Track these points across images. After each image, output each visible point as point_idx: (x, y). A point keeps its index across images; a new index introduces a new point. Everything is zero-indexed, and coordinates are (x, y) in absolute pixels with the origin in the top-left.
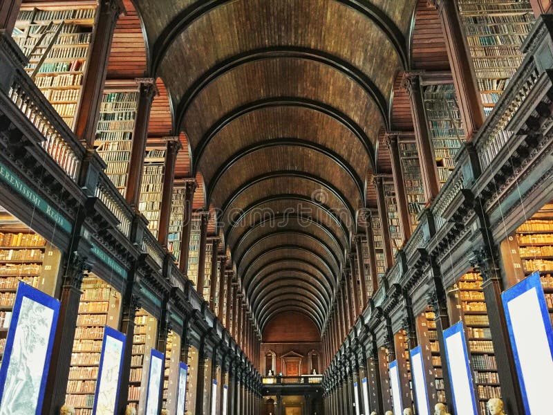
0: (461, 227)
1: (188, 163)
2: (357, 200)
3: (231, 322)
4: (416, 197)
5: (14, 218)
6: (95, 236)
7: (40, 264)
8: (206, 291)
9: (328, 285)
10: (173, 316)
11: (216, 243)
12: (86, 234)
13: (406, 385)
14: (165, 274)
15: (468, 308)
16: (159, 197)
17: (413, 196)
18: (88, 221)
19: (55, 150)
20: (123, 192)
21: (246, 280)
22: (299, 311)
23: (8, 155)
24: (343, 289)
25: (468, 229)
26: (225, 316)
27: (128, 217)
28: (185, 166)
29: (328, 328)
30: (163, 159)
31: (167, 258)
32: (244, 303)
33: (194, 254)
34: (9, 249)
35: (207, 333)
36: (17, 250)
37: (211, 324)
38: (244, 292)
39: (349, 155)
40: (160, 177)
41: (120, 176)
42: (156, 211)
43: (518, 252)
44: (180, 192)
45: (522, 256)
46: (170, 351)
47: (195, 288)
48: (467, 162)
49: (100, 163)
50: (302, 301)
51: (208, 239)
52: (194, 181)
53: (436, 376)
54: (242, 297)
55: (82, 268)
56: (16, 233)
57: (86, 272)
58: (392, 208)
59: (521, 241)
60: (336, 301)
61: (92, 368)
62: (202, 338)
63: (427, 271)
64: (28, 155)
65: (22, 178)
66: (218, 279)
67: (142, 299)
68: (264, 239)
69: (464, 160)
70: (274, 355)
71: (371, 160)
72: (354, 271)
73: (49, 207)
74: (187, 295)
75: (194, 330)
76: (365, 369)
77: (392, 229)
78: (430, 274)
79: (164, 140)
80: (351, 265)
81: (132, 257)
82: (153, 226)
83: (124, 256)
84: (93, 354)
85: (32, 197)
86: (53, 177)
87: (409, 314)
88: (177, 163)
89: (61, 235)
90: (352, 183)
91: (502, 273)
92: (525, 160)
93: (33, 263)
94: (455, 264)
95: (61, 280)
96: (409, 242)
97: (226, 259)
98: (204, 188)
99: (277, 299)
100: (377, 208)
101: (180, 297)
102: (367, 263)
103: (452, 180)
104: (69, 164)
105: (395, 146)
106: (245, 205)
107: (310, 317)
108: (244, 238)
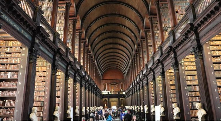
0: (187, 38)
1: (74, 11)
2: (141, 25)
3: (91, 73)
4: (166, 25)
5: (9, 35)
6: (40, 41)
7: (20, 53)
8: (82, 61)
9: (128, 58)
10: (70, 72)
11: (85, 43)
12: (37, 41)
13: (159, 96)
14: (67, 56)
15: (187, 68)
16: (63, 25)
17: (165, 25)
18: (38, 36)
19: (24, 7)
20: (50, 23)
21: (96, 57)
22: (116, 68)
23: (6, 9)
24: (134, 60)
25: (190, 38)
26: (89, 71)
27: (52, 34)
28: (73, 12)
29: (127, 74)
30: (64, 10)
31: (67, 49)
32: (95, 65)
33: (77, 47)
34: (8, 47)
35: (83, 77)
36: (11, 47)
37: (84, 74)
38: (95, 61)
39: (138, 8)
40: (63, 17)
41: (49, 17)
42: (62, 30)
43: (209, 48)
44: (71, 22)
45: (211, 49)
46: (69, 84)
47: (78, 60)
48: (191, 12)
49: (41, 12)
50: (117, 64)
51: (82, 41)
52: (76, 18)
53: (172, 93)
54: (95, 63)
55: (36, 55)
56: (10, 41)
57: (38, 56)
58: (156, 29)
59: (211, 44)
60: (131, 65)
61: (42, 92)
62: (81, 79)
63: (172, 55)
64: (14, 10)
65: (12, 18)
66: (86, 57)
67: (59, 66)
68: (103, 41)
69: (189, 11)
70: (107, 84)
71: (147, 9)
72: (139, 53)
73: (22, 30)
74: (75, 63)
75: (78, 76)
76: (143, 90)
77: (156, 37)
78: (173, 56)
79: (65, 2)
80: (138, 51)
81: (55, 50)
82: (61, 37)
83: (51, 49)
84: (42, 87)
85: (16, 27)
86: (24, 18)
87: (162, 70)
88: (70, 11)
89: (27, 41)
90: (139, 19)
91: (203, 56)
92: (217, 12)
93: (18, 53)
94: (183, 52)
95: (28, 59)
96: (163, 43)
97: (88, 49)
98: (80, 21)
99: (108, 64)
100: (150, 29)
101: (73, 64)
102: (145, 50)
103: (183, 19)
104: (30, 13)
105: (158, 5)
106: (96, 28)
107: (120, 70)
108: (95, 41)
